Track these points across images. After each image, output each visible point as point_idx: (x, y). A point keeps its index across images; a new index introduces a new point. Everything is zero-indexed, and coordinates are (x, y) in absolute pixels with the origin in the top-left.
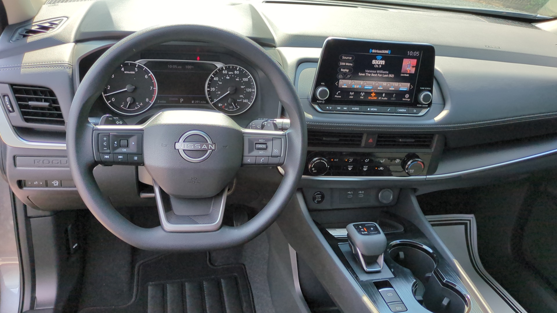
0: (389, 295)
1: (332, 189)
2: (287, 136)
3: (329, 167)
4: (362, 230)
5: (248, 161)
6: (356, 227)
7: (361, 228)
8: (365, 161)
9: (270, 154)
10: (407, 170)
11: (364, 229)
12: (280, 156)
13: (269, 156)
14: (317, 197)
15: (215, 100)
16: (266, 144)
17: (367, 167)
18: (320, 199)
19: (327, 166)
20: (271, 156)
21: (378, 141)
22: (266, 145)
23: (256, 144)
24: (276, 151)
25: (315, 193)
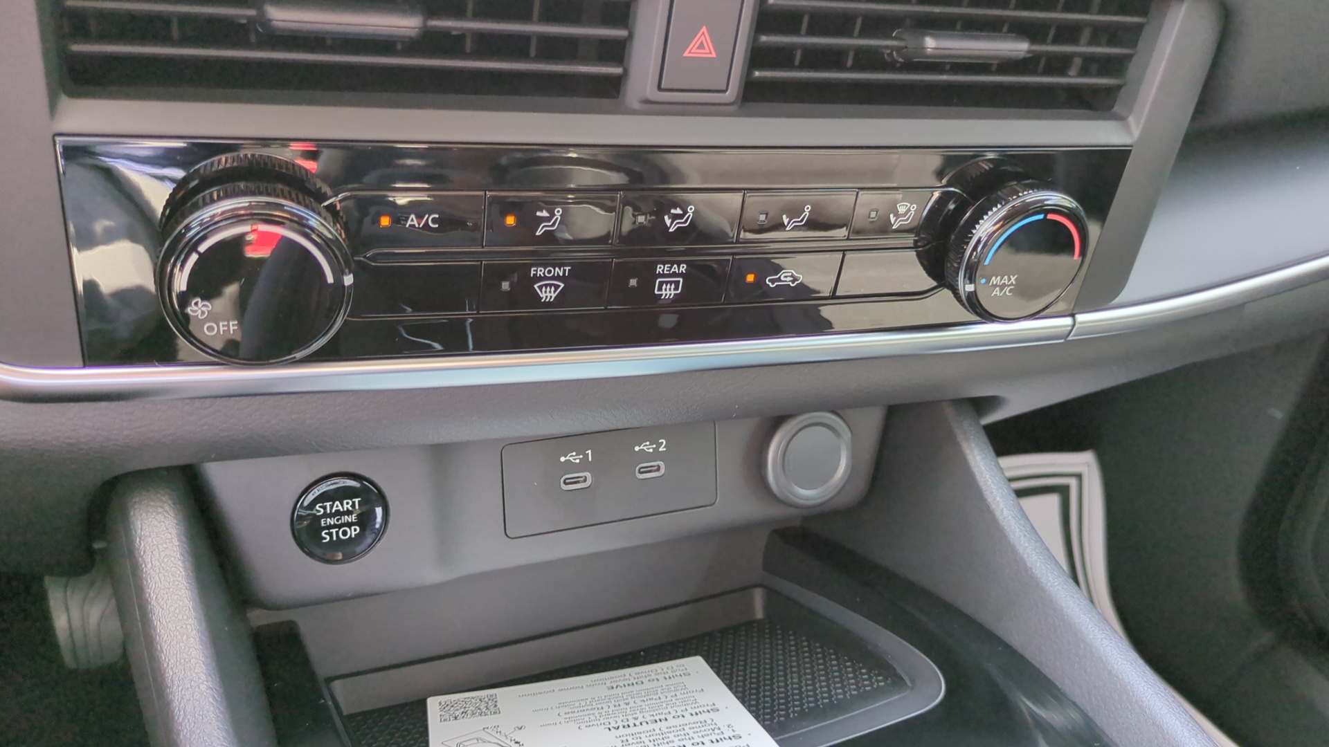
1: (441, 454)
3: (348, 280)
8: (668, 221)
10: (971, 278)
14: (325, 515)
17: (683, 268)
18: (349, 525)
19: (330, 279)
21: (758, 57)
25: (306, 491)
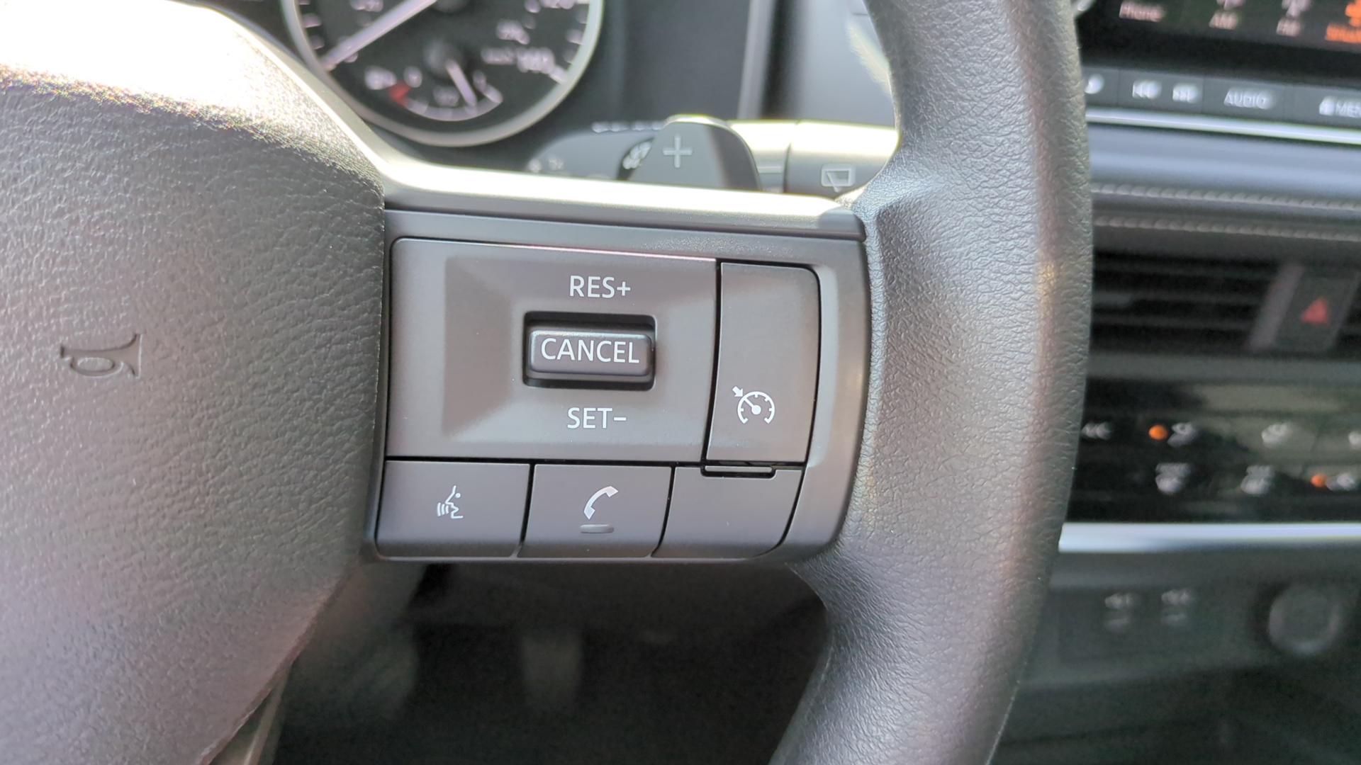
2: (873, 244)
5: (441, 510)
9: (686, 441)
12: (802, 465)
13: (673, 465)
15: (348, 50)
16: (643, 323)
20: (698, 459)
22: (640, 336)
23: (533, 320)
24: (756, 410)
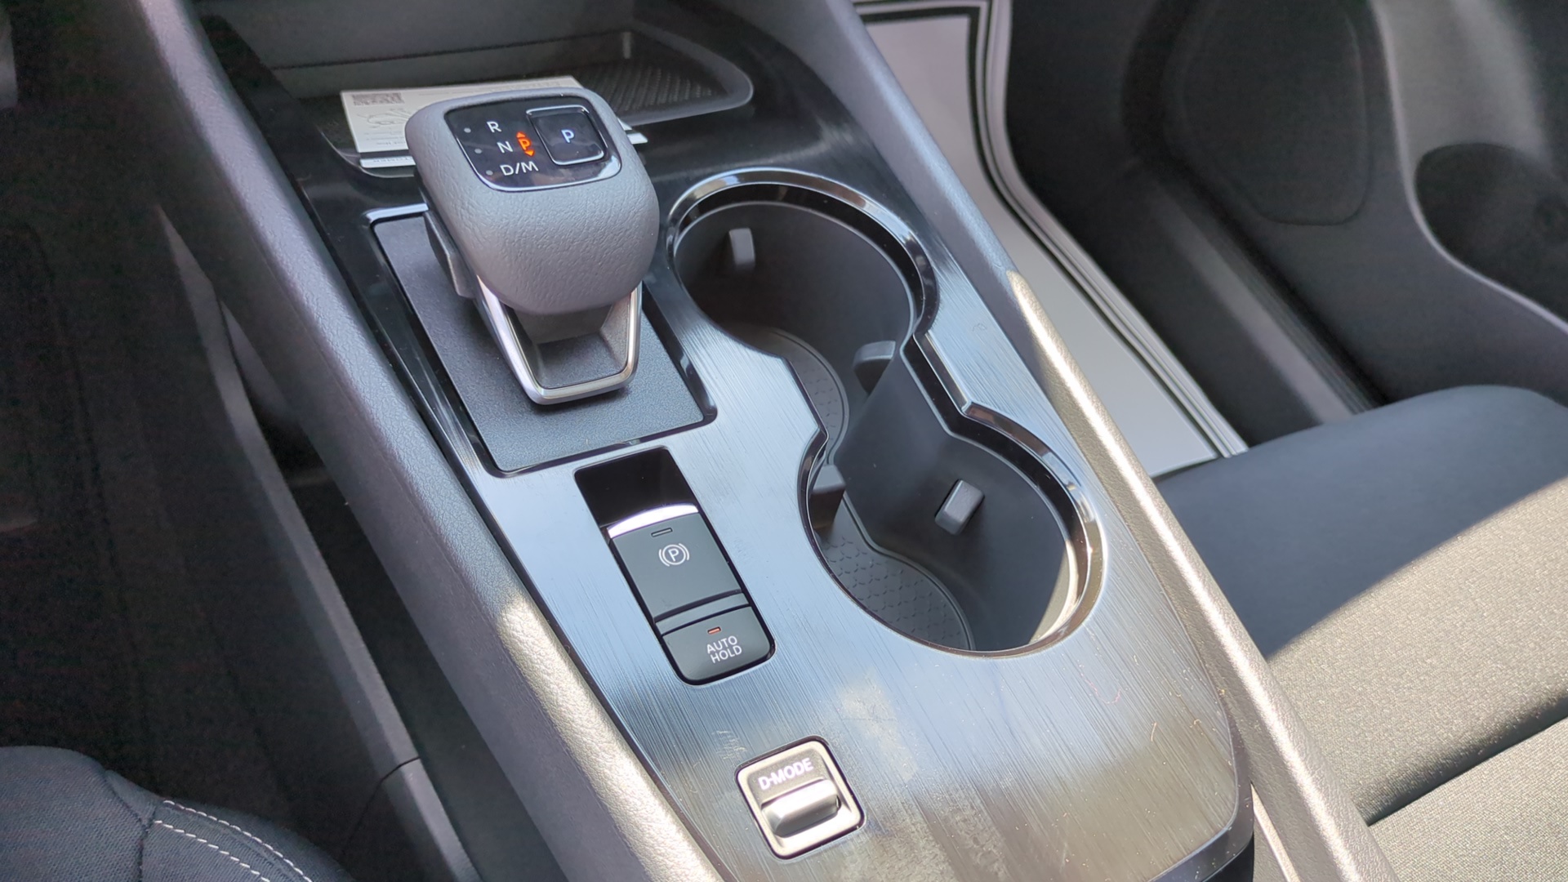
0: (667, 563)
4: (505, 147)
6: (467, 130)
7: (498, 137)
11: (515, 143)
